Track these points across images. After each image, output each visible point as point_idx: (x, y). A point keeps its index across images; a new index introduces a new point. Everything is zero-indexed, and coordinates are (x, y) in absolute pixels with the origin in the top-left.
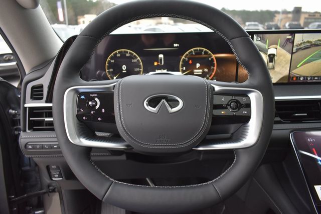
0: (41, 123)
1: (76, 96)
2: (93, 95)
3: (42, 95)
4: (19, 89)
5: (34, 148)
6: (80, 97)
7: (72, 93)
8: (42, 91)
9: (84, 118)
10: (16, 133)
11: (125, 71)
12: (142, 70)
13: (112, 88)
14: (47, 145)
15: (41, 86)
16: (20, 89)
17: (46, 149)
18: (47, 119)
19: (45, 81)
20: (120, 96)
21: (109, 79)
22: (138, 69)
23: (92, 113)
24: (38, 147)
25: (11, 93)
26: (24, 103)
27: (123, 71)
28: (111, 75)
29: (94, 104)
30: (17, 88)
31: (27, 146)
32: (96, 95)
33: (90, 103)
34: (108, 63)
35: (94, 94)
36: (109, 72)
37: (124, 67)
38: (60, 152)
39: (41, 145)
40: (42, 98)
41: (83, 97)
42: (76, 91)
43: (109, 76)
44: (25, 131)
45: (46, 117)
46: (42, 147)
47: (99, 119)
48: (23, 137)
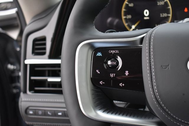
0: (43, 83)
1: (90, 52)
2: (113, 52)
3: (45, 49)
4: (18, 41)
5: (35, 113)
6: (95, 54)
7: (86, 49)
8: (45, 44)
9: (101, 83)
10: (15, 91)
11: (148, 18)
12: (170, 15)
13: (138, 42)
14: (50, 111)
15: (44, 39)
16: (21, 41)
17: (49, 115)
18: (50, 79)
19: (48, 32)
20: (152, 53)
21: (127, 30)
22: (165, 15)
23: (112, 75)
24: (40, 112)
25: (9, 46)
26: (25, 58)
27: (145, 18)
28: (129, 23)
29: (115, 63)
30: (17, 41)
31: (28, 110)
32: (117, 52)
33: (109, 63)
34: (125, 8)
35: (114, 50)
36: (126, 19)
37: (146, 13)
38: (68, 121)
39: (43, 111)
40: (44, 54)
41: (99, 54)
42: (91, 45)
43: (126, 25)
44: (25, 92)
45: (49, 76)
46: (45, 113)
47: (121, 84)
48: (23, 100)
